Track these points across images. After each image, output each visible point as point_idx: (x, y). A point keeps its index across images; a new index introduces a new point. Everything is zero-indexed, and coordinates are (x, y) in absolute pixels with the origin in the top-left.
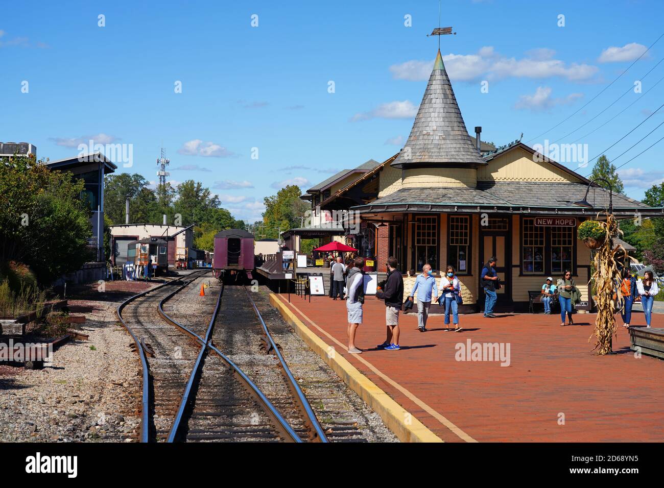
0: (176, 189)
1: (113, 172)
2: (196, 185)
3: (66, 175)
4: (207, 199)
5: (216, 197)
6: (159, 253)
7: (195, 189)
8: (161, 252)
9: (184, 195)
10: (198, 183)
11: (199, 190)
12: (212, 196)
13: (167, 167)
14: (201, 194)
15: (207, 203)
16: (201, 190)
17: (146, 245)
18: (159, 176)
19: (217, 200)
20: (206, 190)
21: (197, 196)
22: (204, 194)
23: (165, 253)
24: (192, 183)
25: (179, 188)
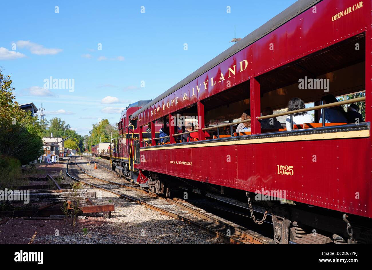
0: (49, 122)
1: (37, 112)
2: (58, 120)
3: (28, 113)
4: (64, 125)
5: (68, 125)
6: (55, 150)
7: (58, 121)
8: (57, 149)
9: (53, 124)
10: (60, 119)
11: (60, 121)
12: (66, 125)
13: (44, 112)
14: (61, 124)
15: (64, 127)
16: (61, 122)
17: (49, 147)
18: (41, 116)
19: (69, 126)
20: (64, 122)
21: (60, 124)
22: (63, 123)
23: (58, 150)
24: (57, 119)
25: (51, 121)
